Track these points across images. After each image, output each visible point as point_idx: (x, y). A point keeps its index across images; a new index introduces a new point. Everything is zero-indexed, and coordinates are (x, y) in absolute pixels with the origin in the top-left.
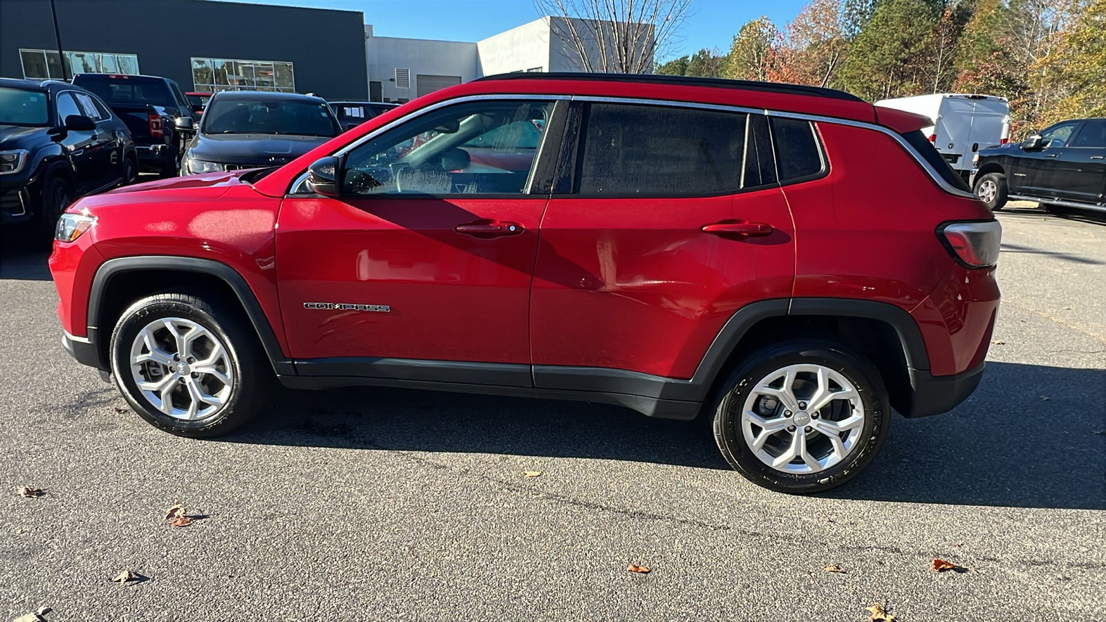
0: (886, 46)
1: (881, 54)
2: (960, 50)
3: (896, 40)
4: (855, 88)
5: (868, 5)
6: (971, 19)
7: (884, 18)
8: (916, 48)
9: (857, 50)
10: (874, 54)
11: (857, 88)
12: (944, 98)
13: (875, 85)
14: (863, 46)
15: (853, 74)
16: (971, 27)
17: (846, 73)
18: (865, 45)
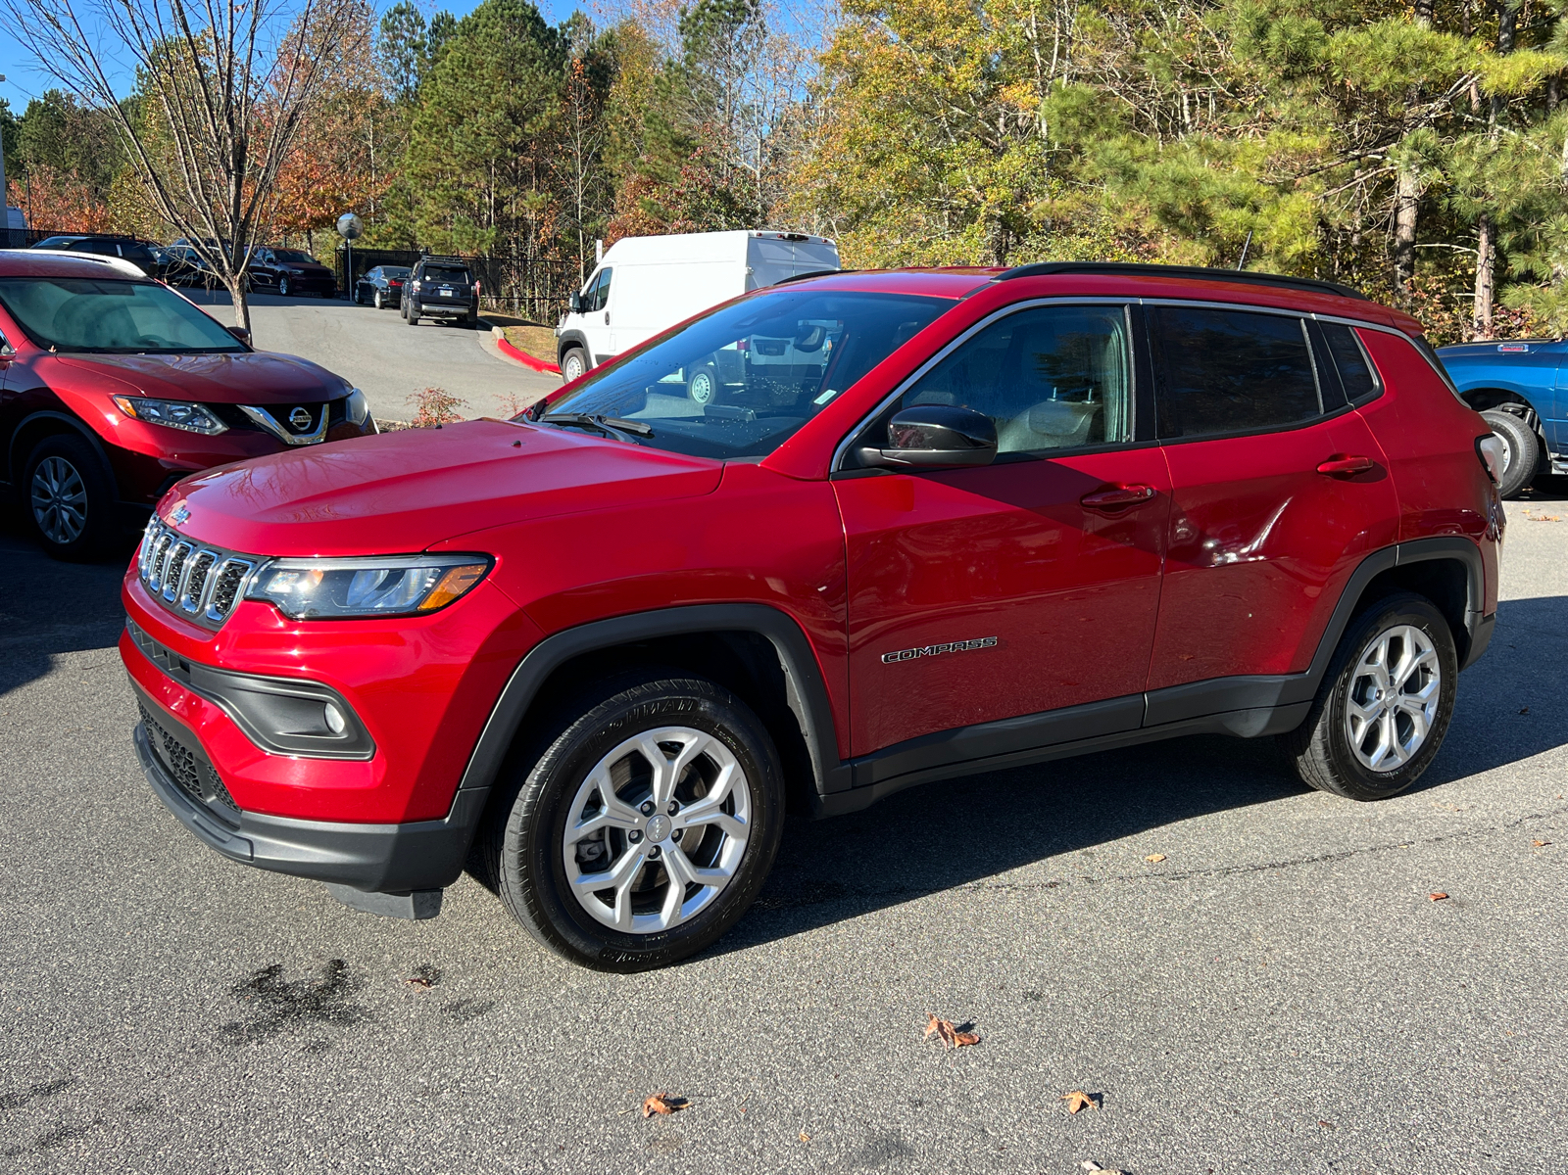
0: (481, 119)
1: (473, 132)
2: (609, 135)
3: (496, 107)
4: (434, 198)
5: (426, 31)
6: (616, 78)
7: (464, 60)
8: (534, 126)
9: (425, 122)
10: (461, 131)
11: (438, 198)
12: (750, 237)
13: (470, 194)
14: (436, 113)
15: (425, 169)
16: (618, 92)
17: (410, 166)
18: (440, 112)
